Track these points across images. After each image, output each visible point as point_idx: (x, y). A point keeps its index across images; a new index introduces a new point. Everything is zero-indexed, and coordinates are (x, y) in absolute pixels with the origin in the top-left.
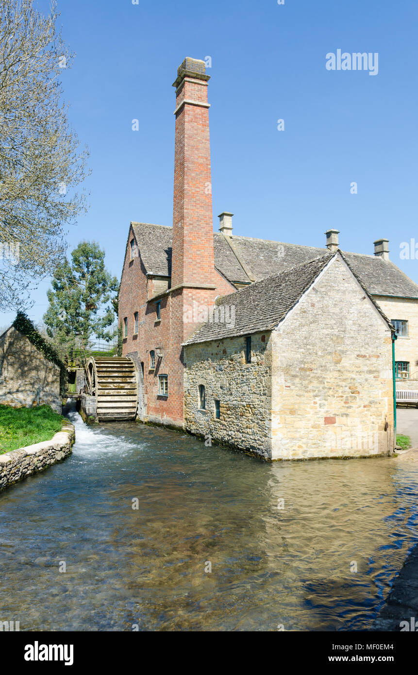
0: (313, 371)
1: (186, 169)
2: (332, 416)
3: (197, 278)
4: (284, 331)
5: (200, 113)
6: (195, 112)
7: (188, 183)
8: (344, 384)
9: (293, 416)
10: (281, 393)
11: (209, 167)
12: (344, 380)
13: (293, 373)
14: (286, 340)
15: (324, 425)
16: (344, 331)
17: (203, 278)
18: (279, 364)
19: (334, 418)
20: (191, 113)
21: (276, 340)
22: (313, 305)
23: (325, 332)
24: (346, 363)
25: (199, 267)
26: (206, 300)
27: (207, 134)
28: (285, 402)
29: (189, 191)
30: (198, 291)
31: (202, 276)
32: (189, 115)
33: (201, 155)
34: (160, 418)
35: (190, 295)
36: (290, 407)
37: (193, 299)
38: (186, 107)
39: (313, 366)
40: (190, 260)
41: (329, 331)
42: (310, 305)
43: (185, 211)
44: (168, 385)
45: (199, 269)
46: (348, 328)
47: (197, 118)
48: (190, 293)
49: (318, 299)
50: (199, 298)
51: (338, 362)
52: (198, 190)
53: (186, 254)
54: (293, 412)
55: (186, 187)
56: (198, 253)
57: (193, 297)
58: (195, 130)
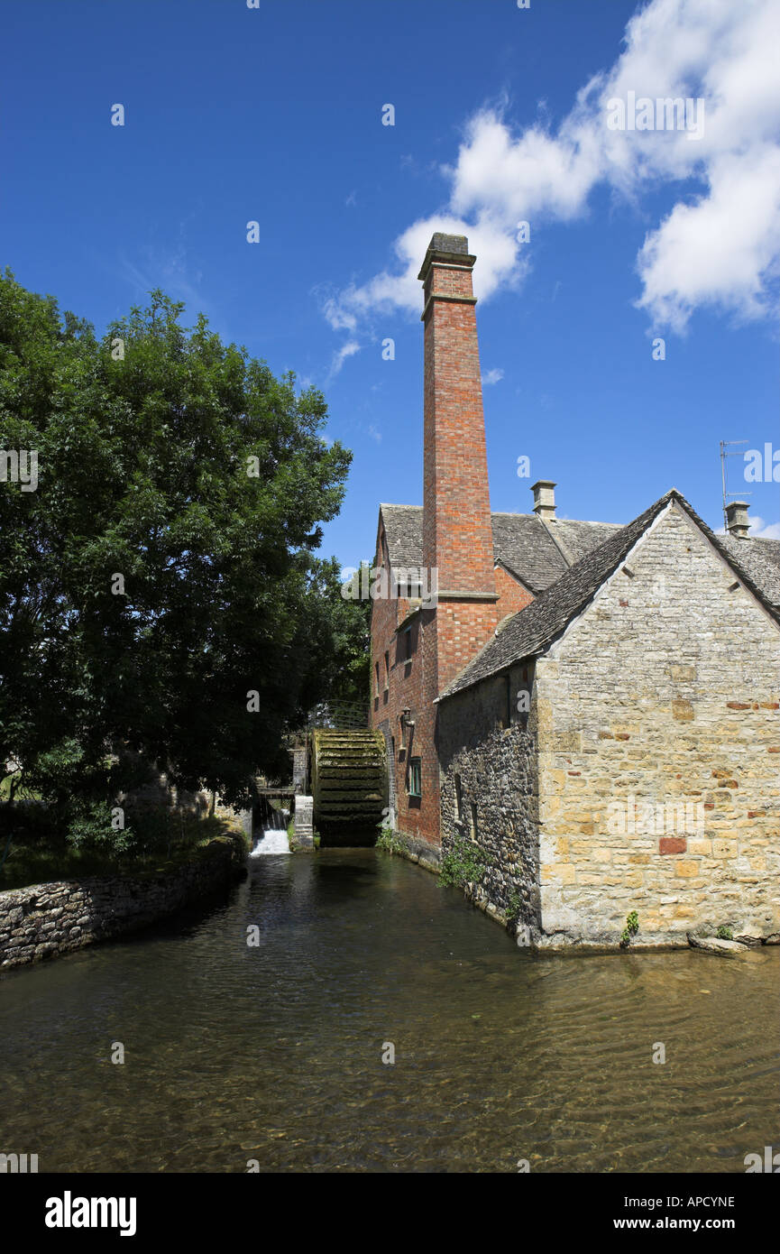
0: (630, 741)
1: (437, 400)
3: (463, 582)
4: (563, 658)
5: (460, 311)
6: (450, 310)
7: (442, 423)
8: (703, 766)
9: (587, 838)
10: (560, 787)
11: (480, 393)
12: (702, 758)
13: (586, 745)
14: (568, 675)
15: (658, 857)
16: (695, 655)
17: (472, 582)
18: (554, 726)
19: (683, 842)
20: (445, 313)
21: (546, 676)
22: (624, 604)
23: (655, 656)
24: (704, 720)
25: (464, 563)
26: (480, 620)
27: (474, 344)
28: (567, 807)
29: (445, 435)
30: (465, 604)
31: (471, 578)
32: (441, 315)
33: (463, 376)
34: (412, 837)
35: (449, 611)
36: (579, 818)
37: (454, 619)
38: (437, 305)
39: (629, 730)
40: (449, 551)
41: (664, 655)
42: (618, 603)
43: (438, 468)
44: (422, 777)
45: (465, 566)
46: (705, 647)
47: (455, 319)
48: (449, 607)
49: (636, 590)
50: (466, 616)
51: (685, 718)
52: (459, 432)
53: (439, 541)
54: (588, 828)
55: (438, 428)
56: (464, 537)
57: (455, 616)
58: (453, 337)
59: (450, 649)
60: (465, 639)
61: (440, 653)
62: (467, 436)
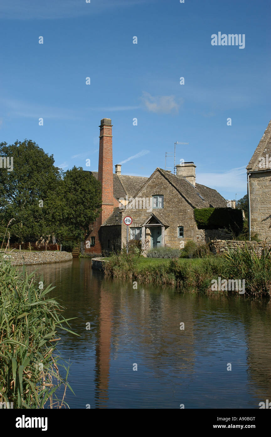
1: (103, 161)
3: (107, 201)
7: (104, 166)
11: (112, 159)
20: (106, 140)
25: (108, 197)
26: (110, 209)
27: (111, 147)
30: (107, 206)
31: (109, 200)
33: (109, 155)
38: (104, 138)
40: (105, 195)
43: (103, 177)
44: (95, 241)
47: (108, 141)
48: (105, 206)
50: (108, 208)
52: (108, 168)
53: (103, 193)
57: (106, 208)
58: (107, 146)
59: (104, 215)
60: (107, 213)
61: (102, 216)
62: (109, 169)
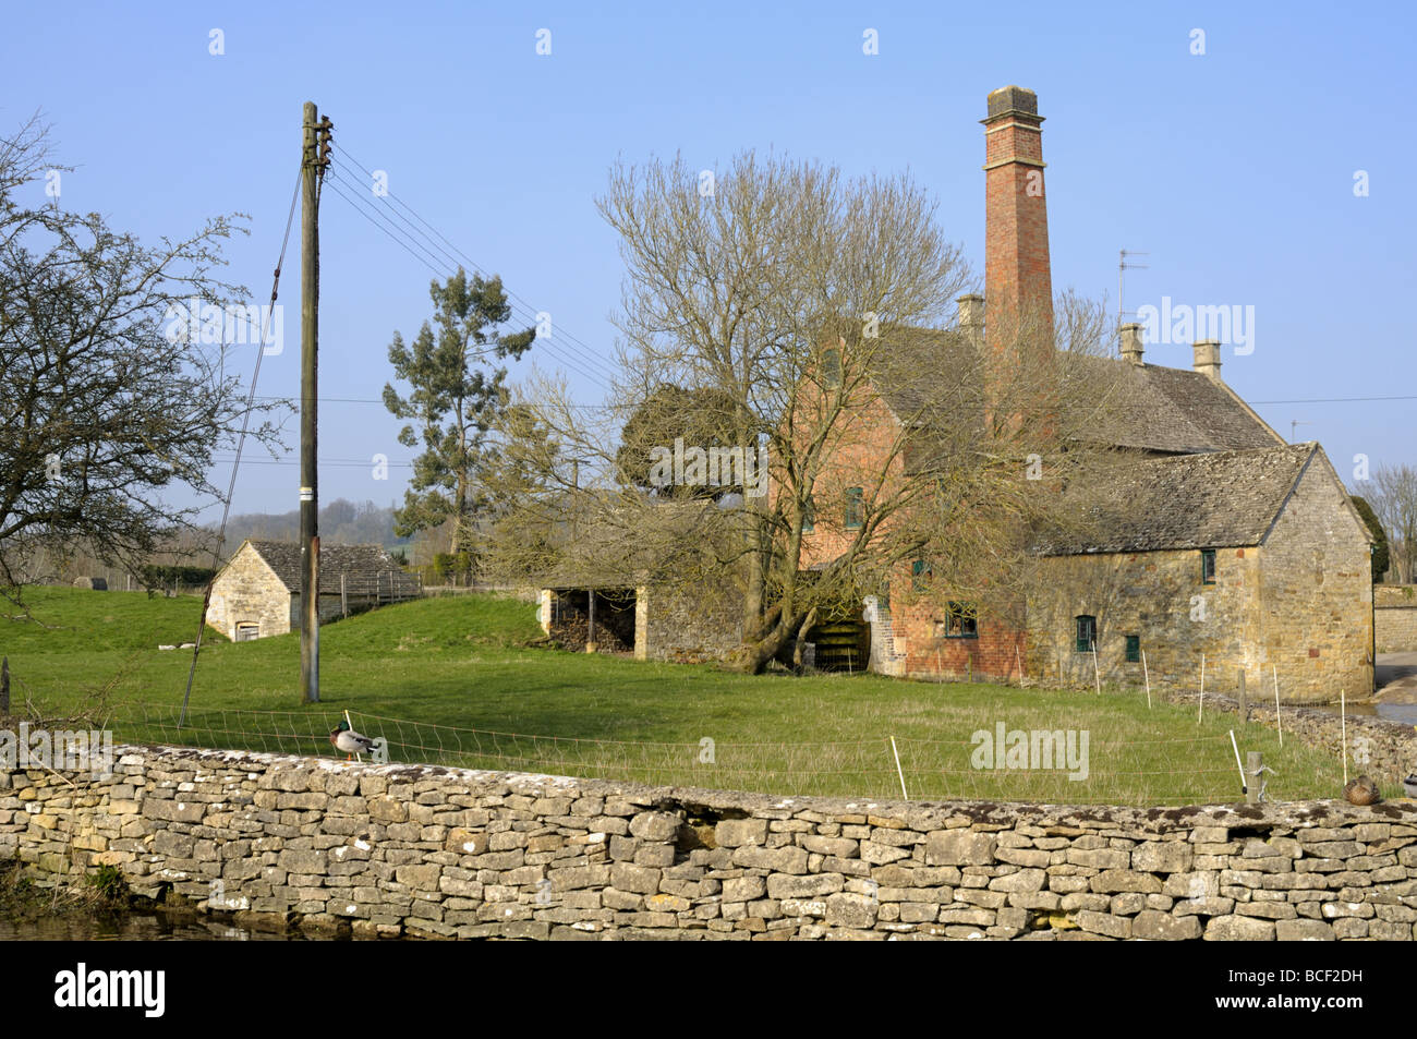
0: (1297, 594)
2: (1315, 647)
4: (1269, 546)
8: (1327, 609)
9: (1279, 648)
10: (1268, 620)
12: (1327, 604)
13: (1279, 597)
14: (1271, 555)
15: (1309, 659)
18: (1265, 585)
19: (1318, 650)
20: (1023, 178)
21: (1262, 556)
23: (1308, 545)
24: (1328, 583)
27: (1043, 212)
28: (1271, 631)
32: (1020, 181)
33: (1037, 246)
34: (953, 675)
36: (1276, 638)
38: (1017, 169)
39: (1296, 588)
41: (1311, 545)
42: (1293, 514)
44: (979, 619)
46: (1329, 540)
49: (1300, 505)
51: (1320, 582)
54: (1279, 643)
